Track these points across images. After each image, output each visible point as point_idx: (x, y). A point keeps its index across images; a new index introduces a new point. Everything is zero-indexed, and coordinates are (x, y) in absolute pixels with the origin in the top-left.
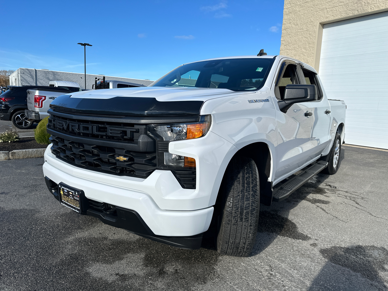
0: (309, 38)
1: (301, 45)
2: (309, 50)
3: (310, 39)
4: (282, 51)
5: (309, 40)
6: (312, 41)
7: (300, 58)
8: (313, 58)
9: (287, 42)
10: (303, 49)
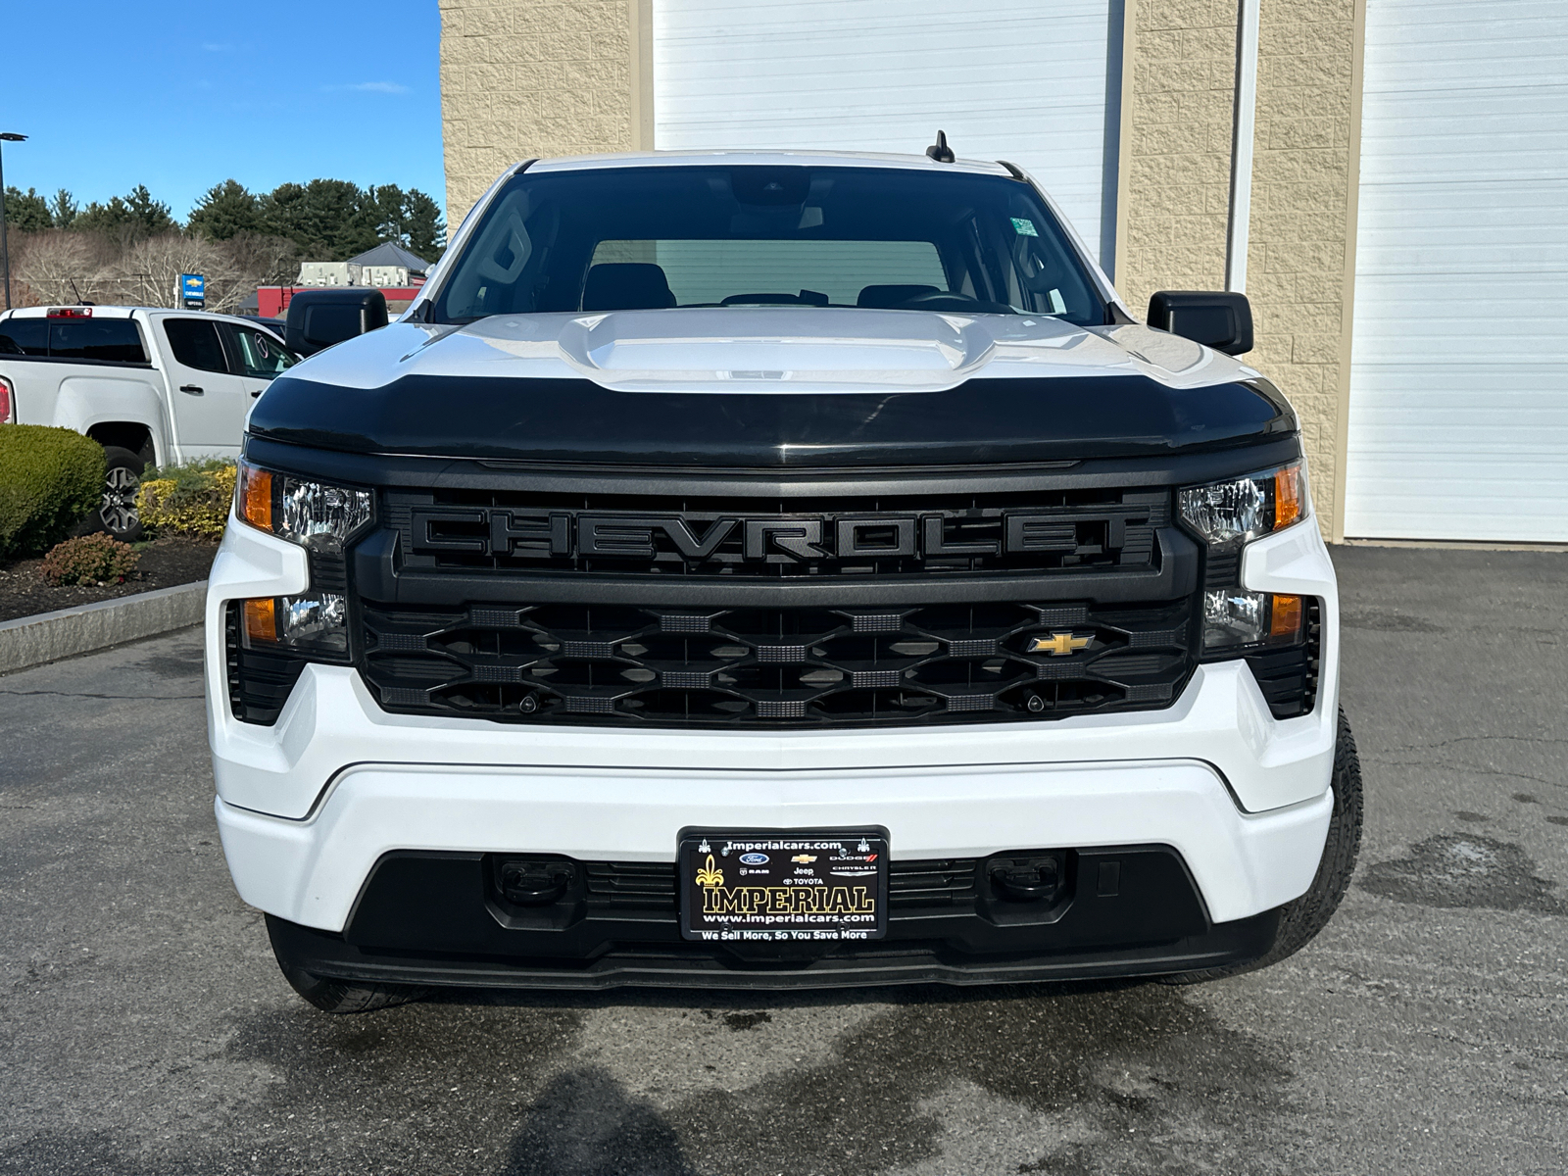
0: (594, 13)
1: (557, 45)
2: (603, 74)
3: (599, 19)
4: (456, 67)
5: (596, 25)
6: (612, 30)
7: (557, 111)
8: (626, 116)
9: (476, 19)
10: (571, 65)
